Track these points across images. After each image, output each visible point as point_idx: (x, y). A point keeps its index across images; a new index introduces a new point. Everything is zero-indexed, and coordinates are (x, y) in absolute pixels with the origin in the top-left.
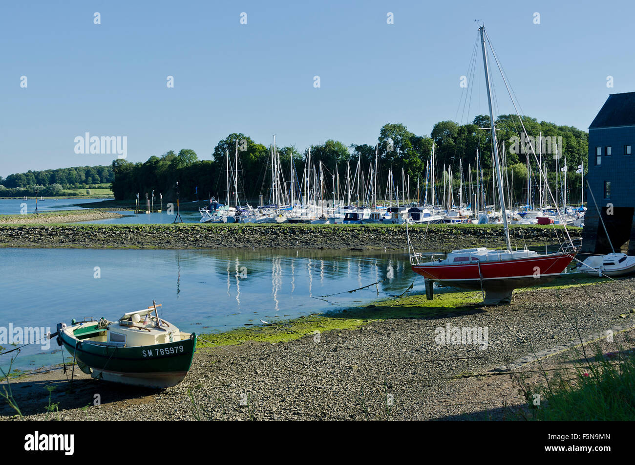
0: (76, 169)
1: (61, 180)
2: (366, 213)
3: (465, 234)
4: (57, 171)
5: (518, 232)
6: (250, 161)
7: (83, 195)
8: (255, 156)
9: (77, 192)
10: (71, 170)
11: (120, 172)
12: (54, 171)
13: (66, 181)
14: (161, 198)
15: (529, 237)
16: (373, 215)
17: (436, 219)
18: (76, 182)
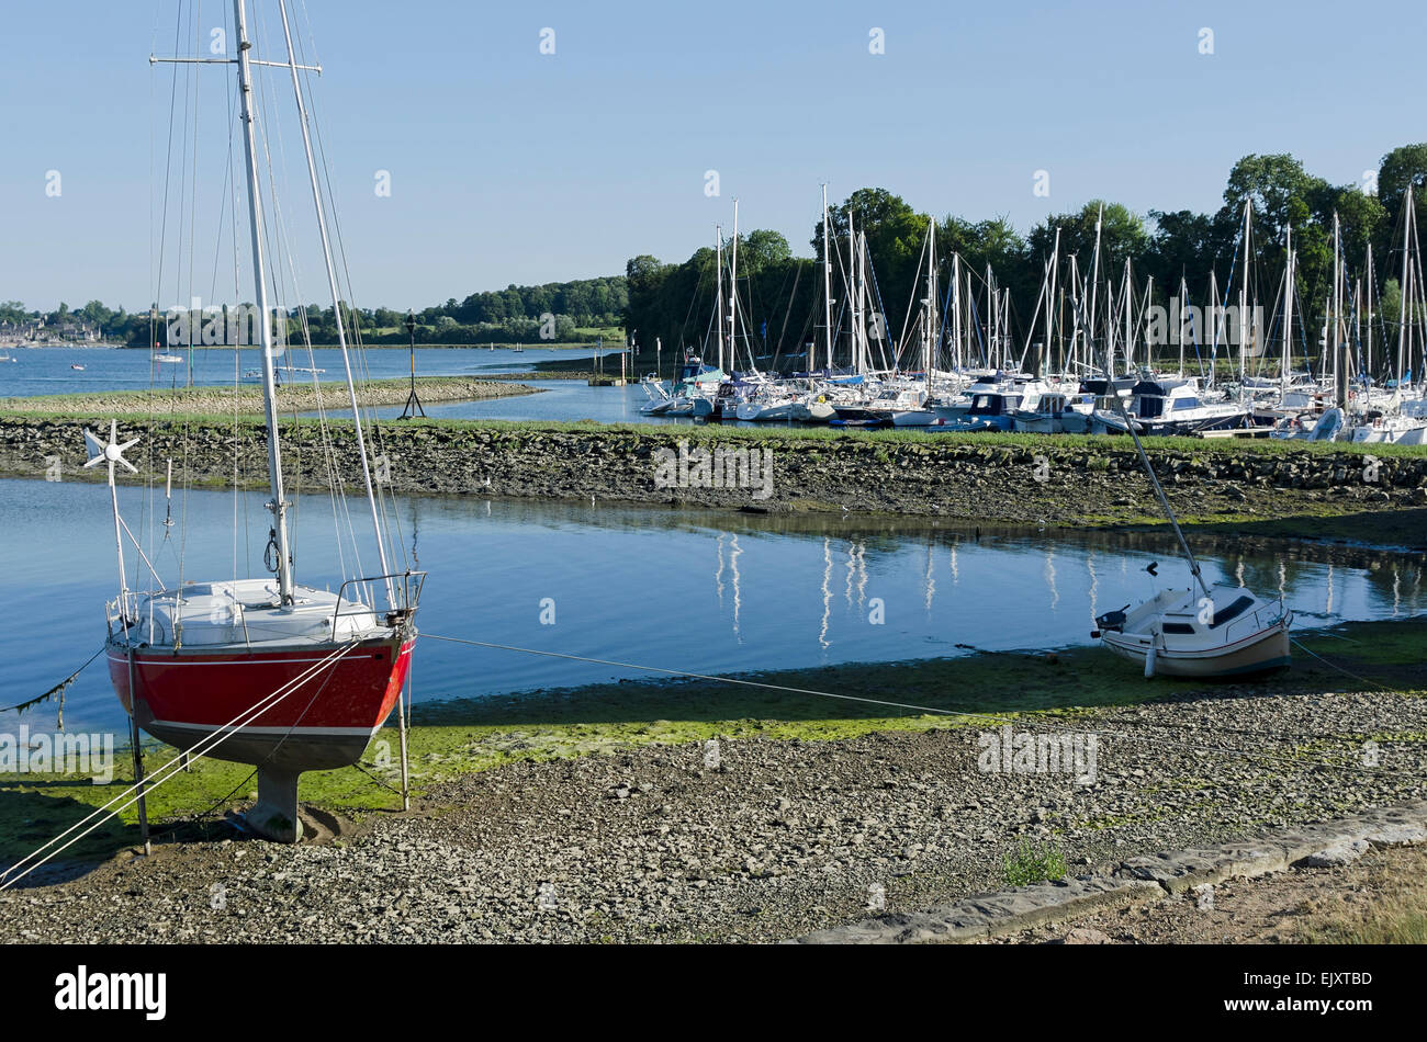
0: (609, 281)
1: (577, 305)
2: (1031, 396)
3: (1124, 468)
4: (570, 286)
5: (1289, 469)
6: (893, 257)
7: (618, 341)
8: (908, 244)
9: (605, 333)
10: (598, 284)
11: (643, 287)
12: (562, 287)
13: (588, 309)
14: (659, 348)
15: (1318, 485)
16: (1048, 399)
17: (1217, 415)
18: (609, 310)
